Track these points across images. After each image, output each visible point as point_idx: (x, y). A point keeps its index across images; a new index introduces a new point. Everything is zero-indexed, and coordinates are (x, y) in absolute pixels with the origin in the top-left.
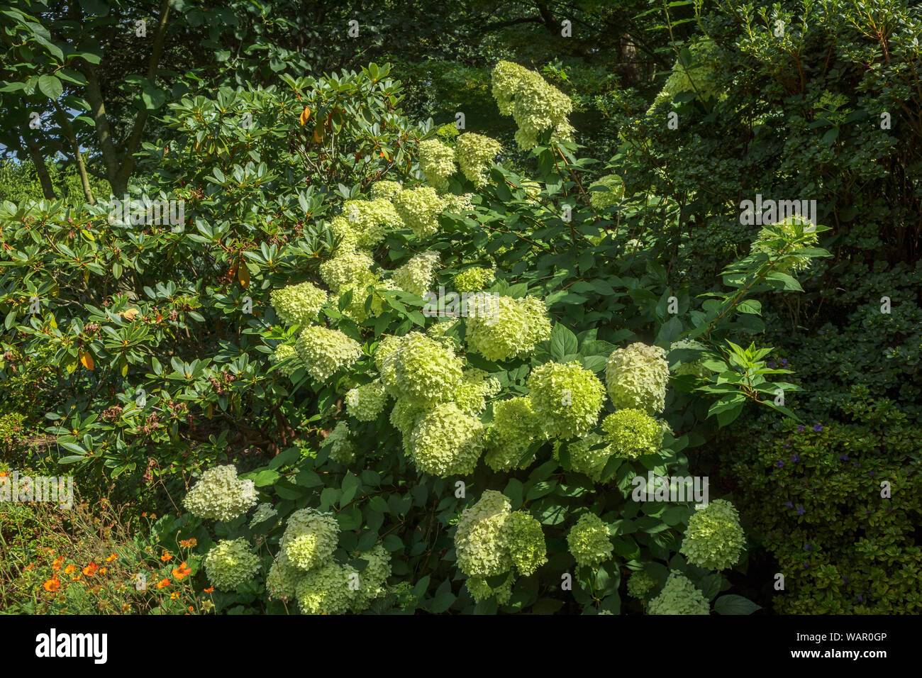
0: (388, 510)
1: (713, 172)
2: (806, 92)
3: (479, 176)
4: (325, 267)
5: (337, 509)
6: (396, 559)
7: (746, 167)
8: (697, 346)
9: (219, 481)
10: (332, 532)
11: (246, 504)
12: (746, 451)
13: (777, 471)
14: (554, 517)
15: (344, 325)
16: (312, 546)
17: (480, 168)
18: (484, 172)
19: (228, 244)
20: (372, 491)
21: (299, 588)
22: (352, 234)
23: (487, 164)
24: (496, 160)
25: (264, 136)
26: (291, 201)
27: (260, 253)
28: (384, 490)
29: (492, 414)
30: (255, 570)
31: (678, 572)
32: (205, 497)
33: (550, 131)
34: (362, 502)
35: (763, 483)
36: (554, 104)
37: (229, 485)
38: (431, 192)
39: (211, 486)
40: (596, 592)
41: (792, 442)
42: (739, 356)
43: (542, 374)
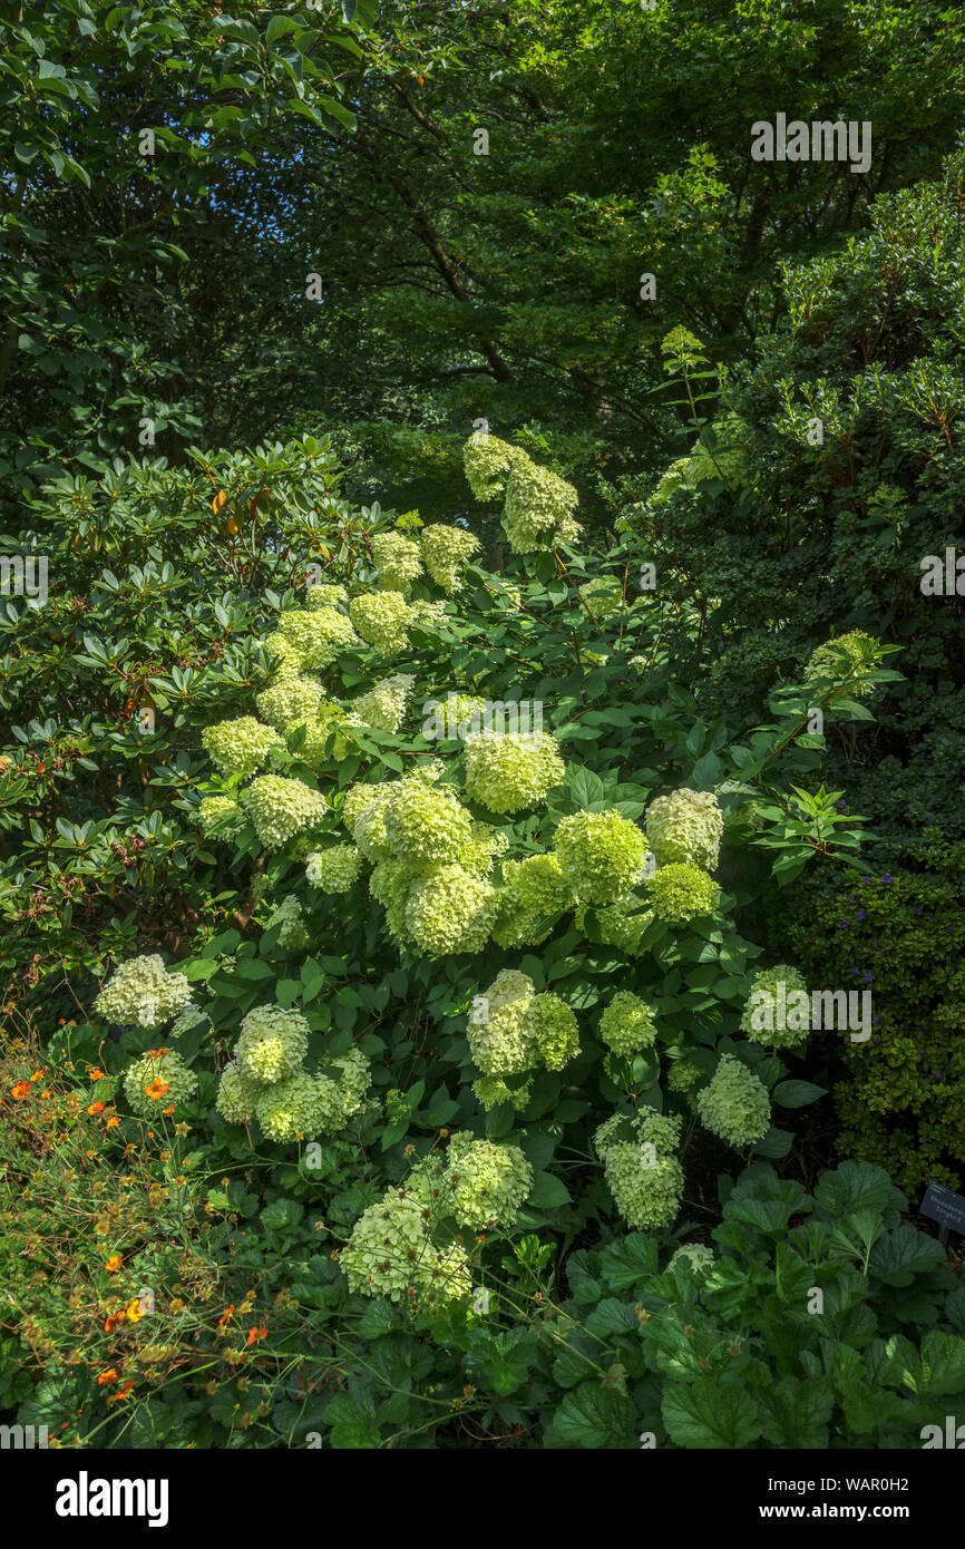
0: (361, 1005)
1: (748, 576)
2: (857, 484)
3: (453, 579)
4: (263, 698)
5: (300, 1004)
6: (377, 1064)
7: (787, 571)
8: (745, 789)
9: (143, 975)
10: (301, 1033)
11: (178, 1005)
12: (801, 911)
13: (841, 932)
14: (582, 999)
15: (297, 770)
16: (278, 1053)
17: (453, 569)
18: (459, 574)
19: (125, 669)
20: (336, 982)
21: (261, 1106)
22: (293, 655)
23: (461, 563)
24: (472, 559)
25: (168, 527)
26: (203, 612)
27: (170, 680)
28: (352, 980)
29: (502, 876)
30: (191, 1090)
31: (730, 1056)
32: (124, 997)
33: (555, 528)
34: (328, 996)
35: (824, 948)
36: (557, 497)
37: (155, 979)
38: (398, 597)
39: (132, 982)
40: (634, 1087)
41: (857, 897)
42: (806, 802)
43: (572, 826)
